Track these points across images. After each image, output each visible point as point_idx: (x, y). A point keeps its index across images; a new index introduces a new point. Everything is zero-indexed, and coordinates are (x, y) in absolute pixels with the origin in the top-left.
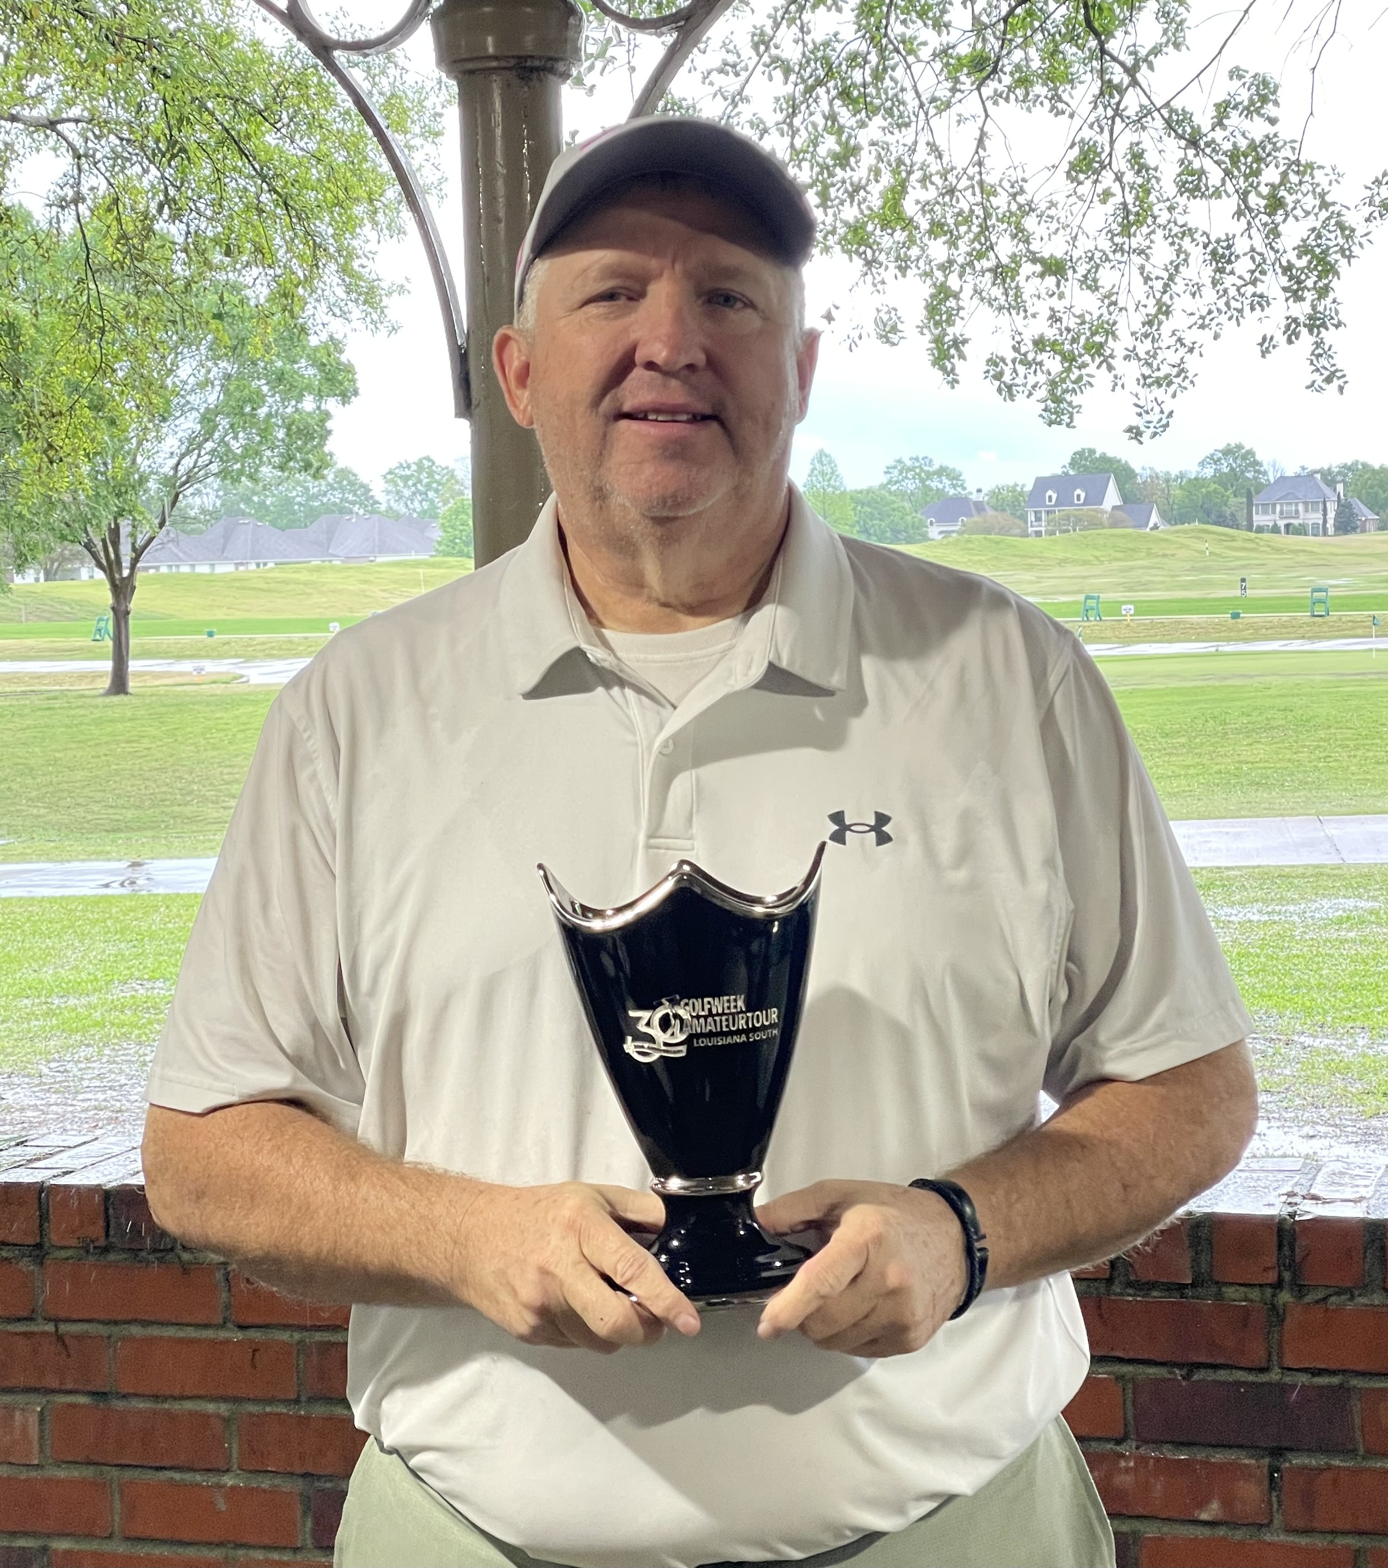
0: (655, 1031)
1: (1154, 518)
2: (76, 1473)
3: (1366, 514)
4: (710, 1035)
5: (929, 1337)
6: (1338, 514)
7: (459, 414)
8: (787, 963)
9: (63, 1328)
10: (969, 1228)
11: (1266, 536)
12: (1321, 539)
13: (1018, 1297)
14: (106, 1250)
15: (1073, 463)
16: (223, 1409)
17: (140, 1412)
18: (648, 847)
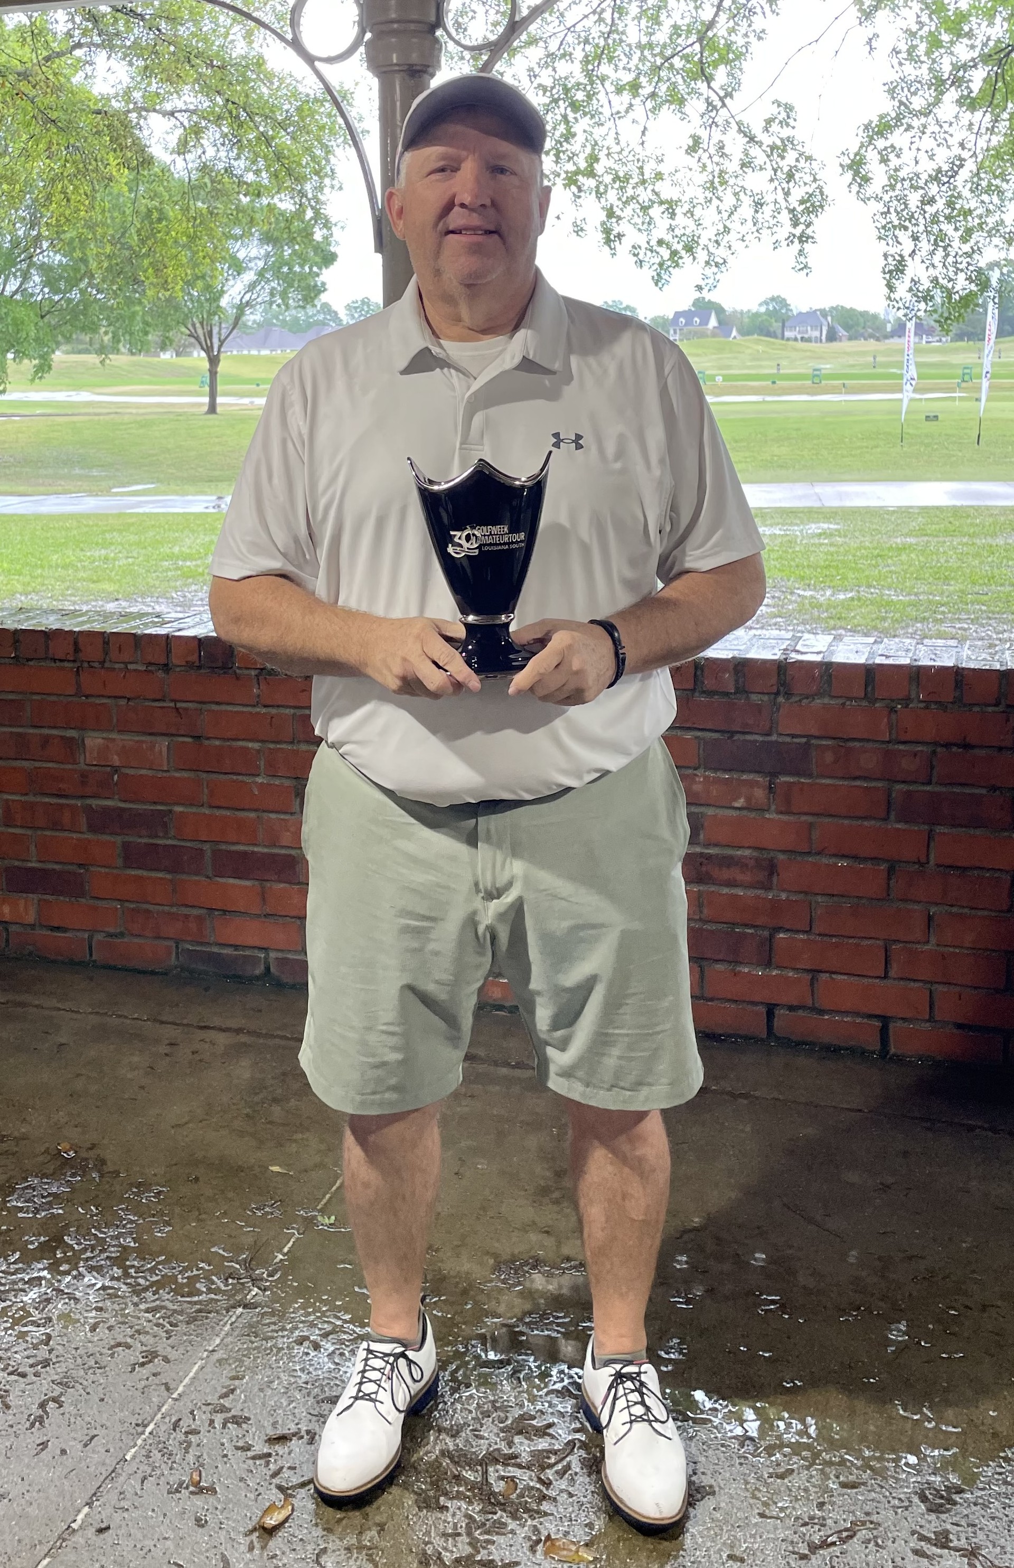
0: (463, 542)
1: (734, 333)
2: (185, 774)
3: (842, 332)
4: (490, 544)
5: (596, 696)
6: (828, 332)
7: (376, 251)
8: (530, 512)
9: (179, 705)
10: (616, 643)
11: (791, 343)
12: (819, 345)
13: (642, 680)
14: (199, 667)
15: (694, 305)
16: (256, 745)
17: (216, 747)
18: (461, 449)
